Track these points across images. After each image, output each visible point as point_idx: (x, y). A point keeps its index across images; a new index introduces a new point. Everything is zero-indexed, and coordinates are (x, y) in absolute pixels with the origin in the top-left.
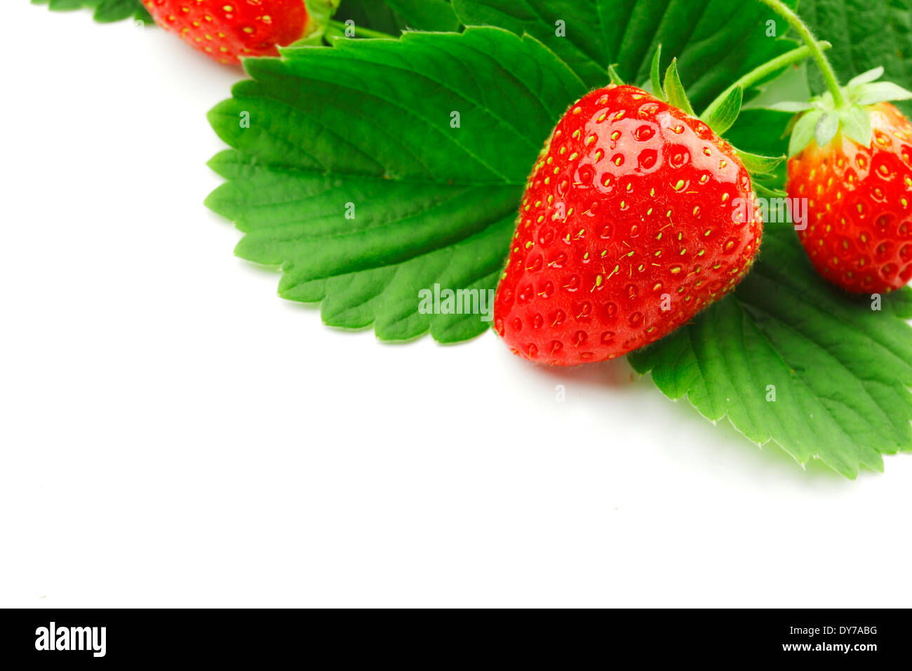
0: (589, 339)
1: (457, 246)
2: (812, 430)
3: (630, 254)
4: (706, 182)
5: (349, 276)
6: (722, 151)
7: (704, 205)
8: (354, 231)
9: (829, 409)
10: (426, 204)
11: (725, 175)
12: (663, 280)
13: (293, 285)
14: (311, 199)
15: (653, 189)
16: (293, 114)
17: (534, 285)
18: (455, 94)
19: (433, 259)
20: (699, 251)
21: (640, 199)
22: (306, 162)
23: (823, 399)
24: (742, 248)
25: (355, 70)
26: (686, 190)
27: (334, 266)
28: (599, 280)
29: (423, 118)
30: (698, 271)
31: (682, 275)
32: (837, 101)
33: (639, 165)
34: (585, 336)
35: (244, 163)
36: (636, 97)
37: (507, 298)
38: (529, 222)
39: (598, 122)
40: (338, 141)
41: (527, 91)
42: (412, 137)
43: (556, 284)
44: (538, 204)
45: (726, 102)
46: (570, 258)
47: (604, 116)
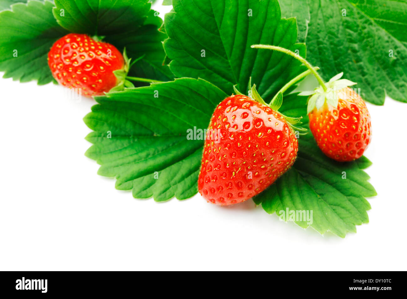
0: (234, 196)
1: (184, 160)
2: (326, 219)
3: (244, 163)
4: (270, 132)
5: (142, 178)
6: (276, 119)
7: (270, 141)
8: (143, 159)
9: (334, 210)
10: (171, 145)
11: (277, 129)
12: (258, 171)
13: (120, 184)
14: (126, 148)
15: (250, 137)
16: (116, 115)
17: (210, 177)
18: (176, 101)
19: (174, 167)
20: (271, 159)
21: (245, 142)
22: (123, 133)
23: (331, 206)
24: (288, 155)
25: (136, 97)
26: (263, 136)
27: (135, 175)
28: (234, 173)
29: (167, 111)
30: (272, 166)
31: (265, 168)
32: (325, 89)
33: (244, 129)
34: (232, 195)
35: (99, 136)
36: (242, 100)
37: (201, 182)
38: (206, 152)
39: (227, 112)
40: (134, 123)
41: (204, 98)
42: (163, 119)
43: (218, 176)
44: (208, 145)
45: (277, 99)
46: (222, 166)
47: (229, 109)
